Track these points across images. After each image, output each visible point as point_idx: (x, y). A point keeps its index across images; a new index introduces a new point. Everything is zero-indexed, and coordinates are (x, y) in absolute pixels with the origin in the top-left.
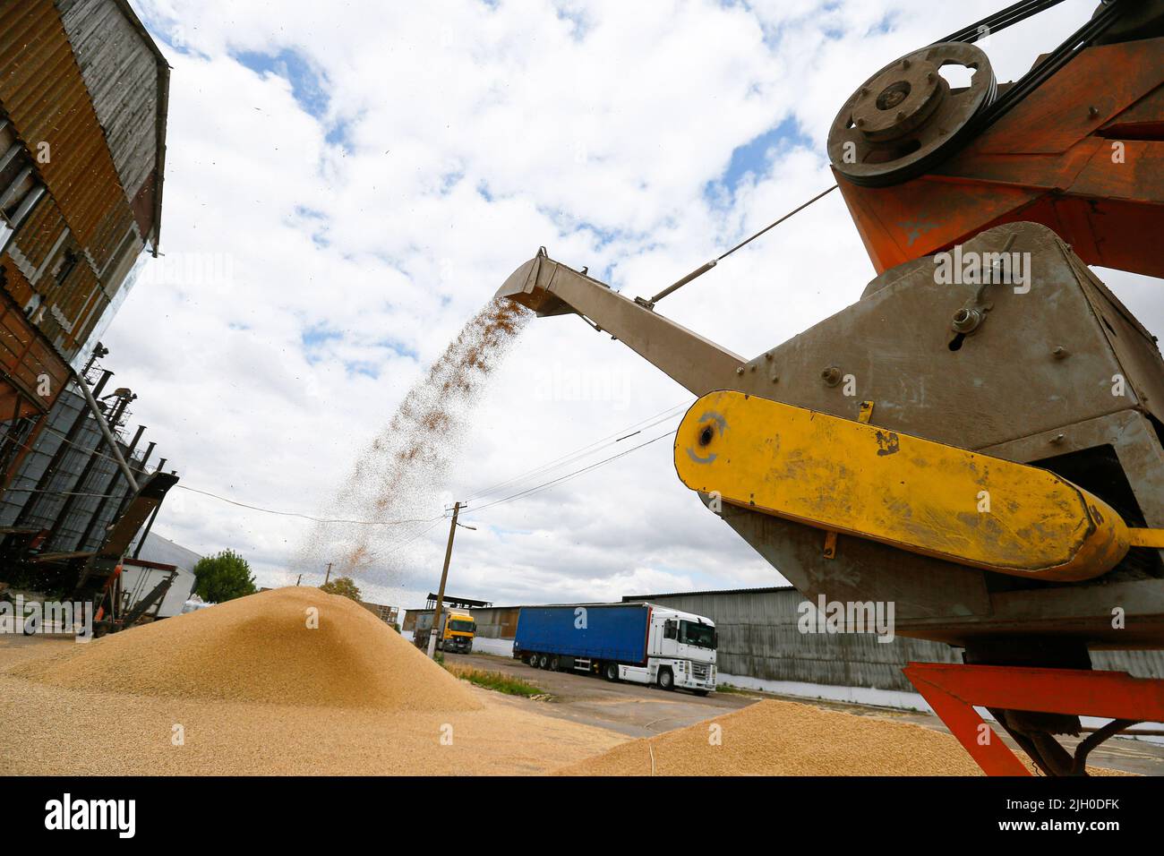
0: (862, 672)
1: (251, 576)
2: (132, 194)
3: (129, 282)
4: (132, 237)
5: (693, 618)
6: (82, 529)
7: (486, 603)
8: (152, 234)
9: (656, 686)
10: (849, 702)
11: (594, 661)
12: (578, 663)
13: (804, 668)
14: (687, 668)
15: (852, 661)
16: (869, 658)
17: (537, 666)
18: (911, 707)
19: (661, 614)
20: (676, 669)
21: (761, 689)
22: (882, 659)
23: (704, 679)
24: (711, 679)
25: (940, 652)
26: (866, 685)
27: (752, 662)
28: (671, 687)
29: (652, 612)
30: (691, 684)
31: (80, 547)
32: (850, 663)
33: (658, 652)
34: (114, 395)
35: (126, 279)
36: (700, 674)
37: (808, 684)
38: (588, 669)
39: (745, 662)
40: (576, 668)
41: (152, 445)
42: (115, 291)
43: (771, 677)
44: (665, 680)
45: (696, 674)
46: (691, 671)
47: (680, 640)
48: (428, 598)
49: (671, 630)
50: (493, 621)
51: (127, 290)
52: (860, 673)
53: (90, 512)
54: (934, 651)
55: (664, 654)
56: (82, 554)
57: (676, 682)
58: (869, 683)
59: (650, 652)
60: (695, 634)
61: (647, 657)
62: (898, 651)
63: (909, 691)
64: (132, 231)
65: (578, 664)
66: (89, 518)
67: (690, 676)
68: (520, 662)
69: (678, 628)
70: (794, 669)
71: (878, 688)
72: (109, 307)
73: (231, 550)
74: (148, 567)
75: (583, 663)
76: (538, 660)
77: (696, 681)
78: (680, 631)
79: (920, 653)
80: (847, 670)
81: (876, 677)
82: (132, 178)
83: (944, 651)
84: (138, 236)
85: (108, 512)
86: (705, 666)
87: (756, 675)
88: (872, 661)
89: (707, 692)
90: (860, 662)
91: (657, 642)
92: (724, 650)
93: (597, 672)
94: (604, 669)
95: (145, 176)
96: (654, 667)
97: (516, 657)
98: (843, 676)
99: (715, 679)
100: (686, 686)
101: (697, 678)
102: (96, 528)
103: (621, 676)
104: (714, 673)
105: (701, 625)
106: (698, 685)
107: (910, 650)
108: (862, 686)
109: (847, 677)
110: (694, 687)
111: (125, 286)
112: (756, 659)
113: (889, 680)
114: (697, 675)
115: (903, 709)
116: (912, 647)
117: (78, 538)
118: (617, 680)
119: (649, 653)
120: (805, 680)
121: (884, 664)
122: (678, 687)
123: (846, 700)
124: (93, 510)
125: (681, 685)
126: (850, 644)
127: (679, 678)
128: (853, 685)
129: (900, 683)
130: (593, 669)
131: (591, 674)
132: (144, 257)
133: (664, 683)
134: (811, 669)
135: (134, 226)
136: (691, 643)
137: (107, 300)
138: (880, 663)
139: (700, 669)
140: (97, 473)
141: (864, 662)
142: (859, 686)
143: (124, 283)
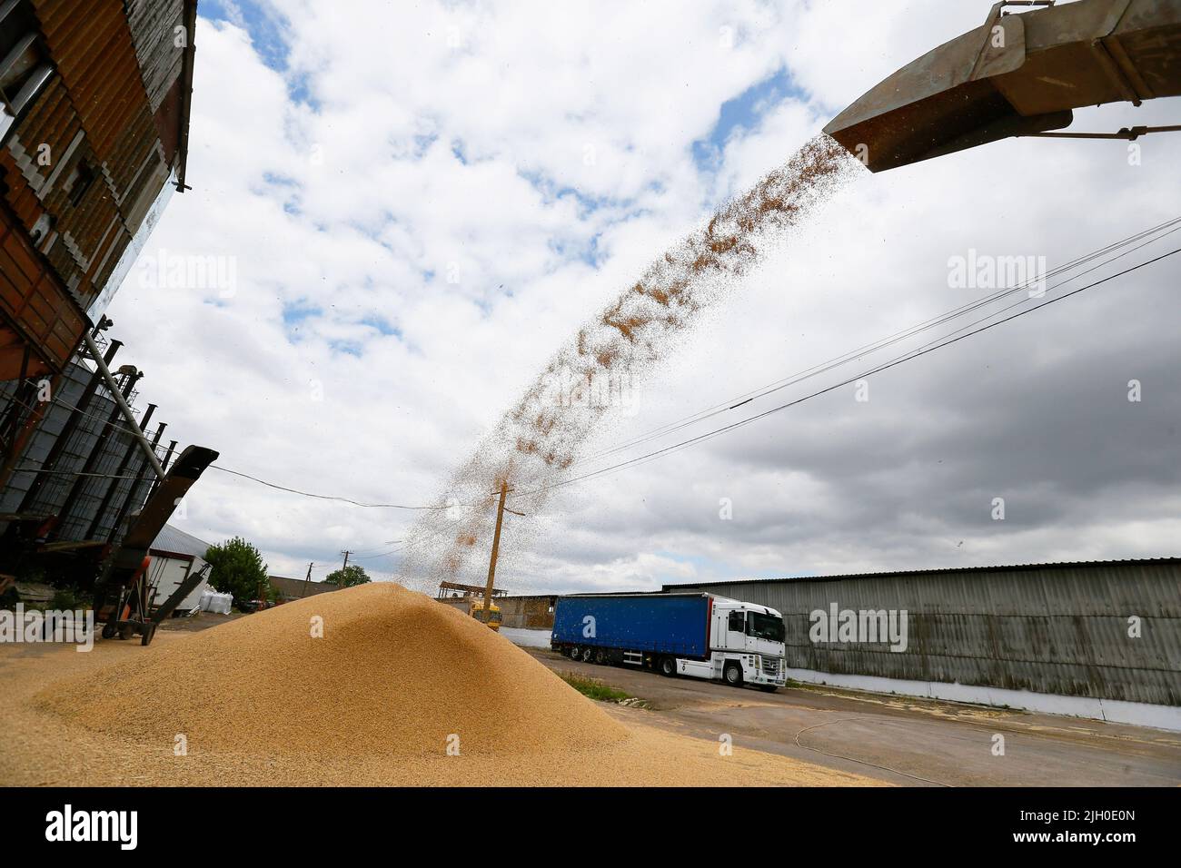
0: (943, 667)
1: (263, 565)
2: (156, 103)
3: (153, 216)
4: (156, 160)
5: (760, 609)
6: (92, 516)
7: (500, 591)
8: (177, 161)
9: (723, 681)
10: (929, 697)
11: (646, 654)
12: (629, 656)
13: (874, 661)
14: (757, 663)
15: (931, 655)
16: (951, 651)
17: (579, 658)
18: (1003, 704)
19: (724, 606)
20: (745, 664)
21: (824, 683)
22: (967, 652)
23: (774, 674)
24: (781, 674)
25: (1036, 645)
26: (948, 680)
27: (813, 654)
28: (740, 683)
29: (714, 603)
30: (762, 680)
31: (89, 535)
32: (929, 657)
33: (722, 645)
34: (118, 373)
35: (148, 214)
36: (771, 669)
37: (880, 678)
38: (640, 663)
39: (805, 654)
40: (625, 661)
41: (162, 426)
42: (137, 225)
43: (835, 670)
44: (733, 675)
45: (766, 669)
46: (761, 667)
47: (748, 633)
48: (441, 586)
49: (736, 622)
50: (517, 611)
51: (150, 227)
52: (940, 667)
53: (98, 498)
54: (1029, 643)
55: (729, 648)
56: (93, 543)
57: (746, 678)
58: (952, 678)
59: (713, 645)
60: (764, 626)
61: (710, 651)
62: (985, 645)
63: (1000, 687)
64: (156, 151)
65: (627, 658)
66: (97, 505)
67: (761, 671)
68: (559, 655)
69: (745, 619)
70: (862, 662)
71: (962, 684)
72: (130, 246)
73: (240, 538)
74: (164, 557)
75: (633, 656)
76: (581, 653)
77: (767, 677)
78: (747, 623)
79: (1013, 647)
80: (925, 664)
81: (960, 672)
82: (156, 82)
83: (1042, 645)
84: (163, 160)
85: (117, 499)
86: (775, 660)
87: (817, 668)
88: (955, 654)
89: (776, 687)
90: (940, 655)
91: (721, 634)
92: (790, 643)
93: (650, 666)
94: (660, 663)
95: (171, 83)
96: (719, 661)
97: (554, 650)
98: (920, 670)
99: (784, 674)
100: (757, 682)
101: (767, 673)
102: (105, 515)
103: (680, 670)
104: (784, 667)
105: (769, 616)
106: (769, 680)
107: (1001, 644)
108: (944, 681)
109: (926, 671)
110: (765, 683)
111: (148, 221)
112: (818, 652)
113: (976, 675)
114: (768, 670)
115: (994, 706)
116: (1003, 640)
117: (87, 526)
118: (674, 674)
119: (711, 646)
120: (876, 674)
121: (969, 657)
122: (747, 683)
123: (925, 695)
124: (103, 494)
125: (751, 681)
126: (928, 637)
127: (749, 673)
128: (933, 679)
129: (989, 678)
130: (646, 664)
131: (644, 668)
132: (169, 188)
133: (731, 678)
134: (882, 663)
135: (158, 145)
136: (760, 636)
137: (128, 238)
138: (965, 657)
139: (770, 664)
140: (106, 456)
141: (944, 655)
142: (939, 681)
143: (147, 217)
